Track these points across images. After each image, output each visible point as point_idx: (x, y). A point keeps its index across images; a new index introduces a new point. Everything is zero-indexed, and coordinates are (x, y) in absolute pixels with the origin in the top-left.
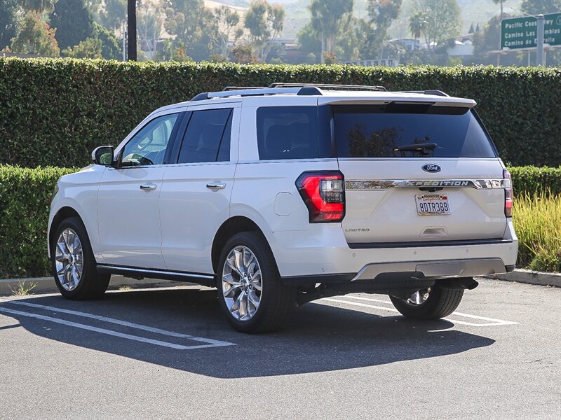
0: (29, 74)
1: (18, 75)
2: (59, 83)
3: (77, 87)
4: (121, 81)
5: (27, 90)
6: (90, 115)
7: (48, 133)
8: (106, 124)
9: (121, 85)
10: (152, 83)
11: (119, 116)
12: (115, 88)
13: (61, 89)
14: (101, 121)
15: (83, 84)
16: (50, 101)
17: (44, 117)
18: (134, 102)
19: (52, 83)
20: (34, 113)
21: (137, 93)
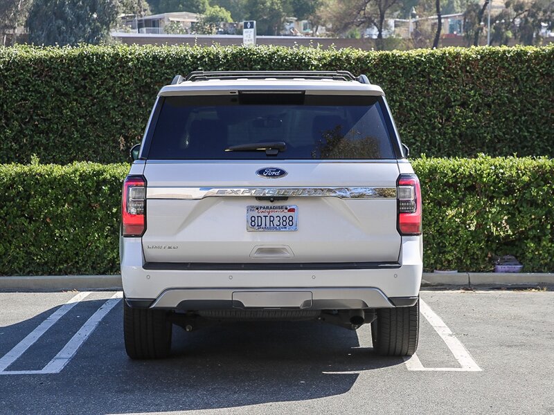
0: (396, 67)
1: (385, 68)
2: (429, 74)
3: (450, 76)
4: (504, 68)
5: (395, 83)
6: (464, 105)
7: (416, 124)
8: (483, 113)
9: (503, 72)
10: (540, 68)
11: (499, 105)
12: (496, 75)
13: (433, 80)
14: (477, 111)
15: (457, 73)
16: (420, 93)
17: (411, 109)
18: (517, 89)
19: (423, 74)
20: (401, 105)
21: (522, 80)
